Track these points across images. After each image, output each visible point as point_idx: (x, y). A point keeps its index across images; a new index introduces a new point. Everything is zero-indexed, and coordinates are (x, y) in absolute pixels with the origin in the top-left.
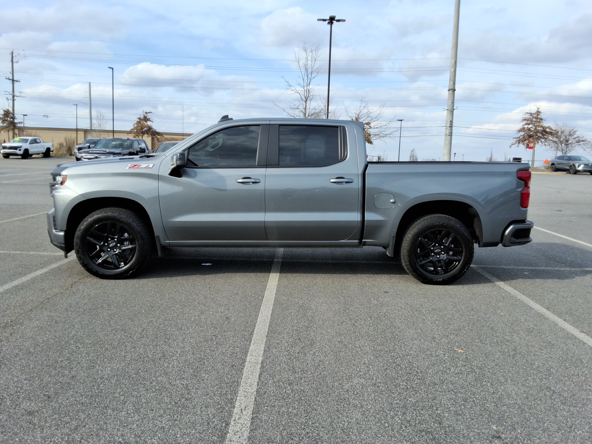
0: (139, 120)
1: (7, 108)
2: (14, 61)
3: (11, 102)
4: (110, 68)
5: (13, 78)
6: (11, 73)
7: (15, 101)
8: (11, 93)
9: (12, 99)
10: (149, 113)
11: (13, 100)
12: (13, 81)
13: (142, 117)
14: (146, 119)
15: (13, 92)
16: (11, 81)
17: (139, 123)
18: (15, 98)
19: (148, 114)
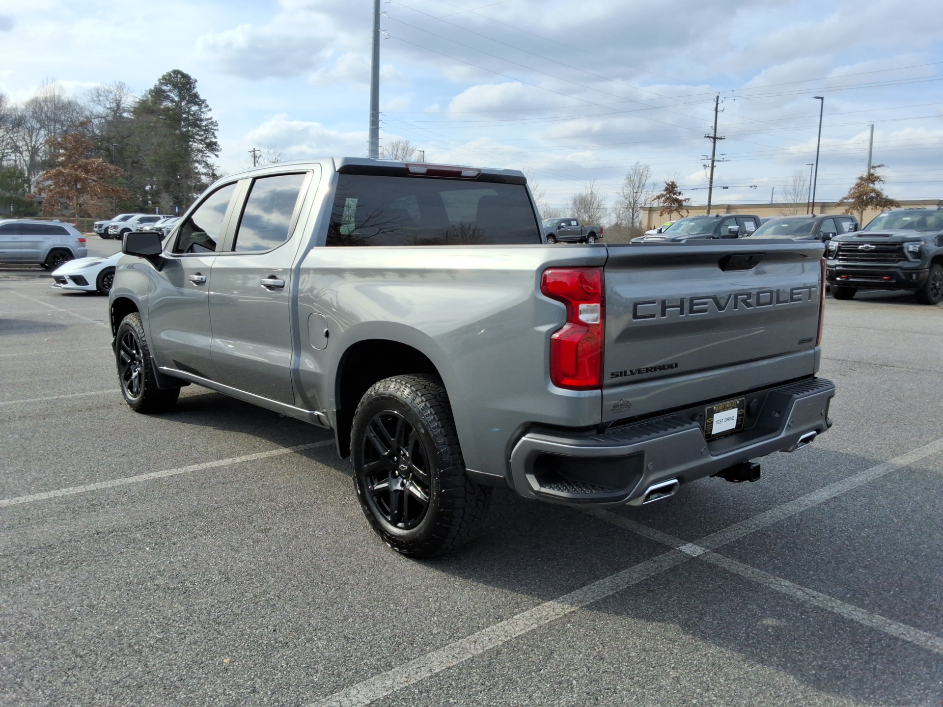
0: (859, 181)
1: (672, 180)
2: (719, 109)
3: (709, 170)
4: (818, 98)
5: (715, 135)
6: (713, 128)
7: (715, 169)
8: (710, 157)
9: (710, 165)
10: (879, 166)
11: (713, 167)
12: (715, 138)
13: (865, 175)
14: (871, 178)
15: (714, 155)
16: (712, 140)
17: (858, 185)
18: (715, 163)
19: (877, 169)
